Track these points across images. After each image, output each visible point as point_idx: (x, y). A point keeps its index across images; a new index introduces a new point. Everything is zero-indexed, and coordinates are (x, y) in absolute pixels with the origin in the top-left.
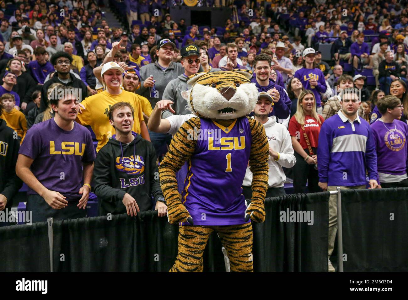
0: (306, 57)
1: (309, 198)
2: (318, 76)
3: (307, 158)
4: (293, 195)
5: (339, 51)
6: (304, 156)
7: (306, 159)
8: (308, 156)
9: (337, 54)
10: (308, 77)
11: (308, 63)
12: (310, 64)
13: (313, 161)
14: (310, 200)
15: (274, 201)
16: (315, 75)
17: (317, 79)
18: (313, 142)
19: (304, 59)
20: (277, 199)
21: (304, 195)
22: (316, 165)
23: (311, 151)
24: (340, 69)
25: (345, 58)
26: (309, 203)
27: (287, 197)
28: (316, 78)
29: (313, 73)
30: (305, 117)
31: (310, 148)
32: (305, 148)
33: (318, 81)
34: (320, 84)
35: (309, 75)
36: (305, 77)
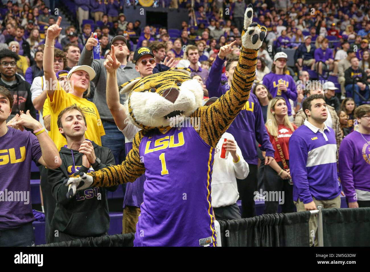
0: (277, 61)
1: (288, 218)
2: (288, 83)
3: (281, 172)
4: (271, 215)
5: (303, 56)
6: (278, 170)
7: (280, 174)
8: (282, 171)
9: (300, 60)
10: (277, 83)
11: (278, 67)
12: (280, 69)
13: (288, 176)
14: (289, 221)
15: (249, 223)
16: (285, 81)
17: (287, 86)
18: (288, 154)
19: (275, 63)
20: (253, 220)
21: (282, 216)
22: (291, 180)
23: (285, 164)
24: (306, 76)
25: (308, 64)
26: (288, 224)
27: (263, 217)
28: (286, 84)
29: (283, 80)
30: (278, 127)
31: (284, 161)
32: (278, 161)
33: (288, 88)
34: (289, 90)
35: (279, 81)
36: (274, 83)
